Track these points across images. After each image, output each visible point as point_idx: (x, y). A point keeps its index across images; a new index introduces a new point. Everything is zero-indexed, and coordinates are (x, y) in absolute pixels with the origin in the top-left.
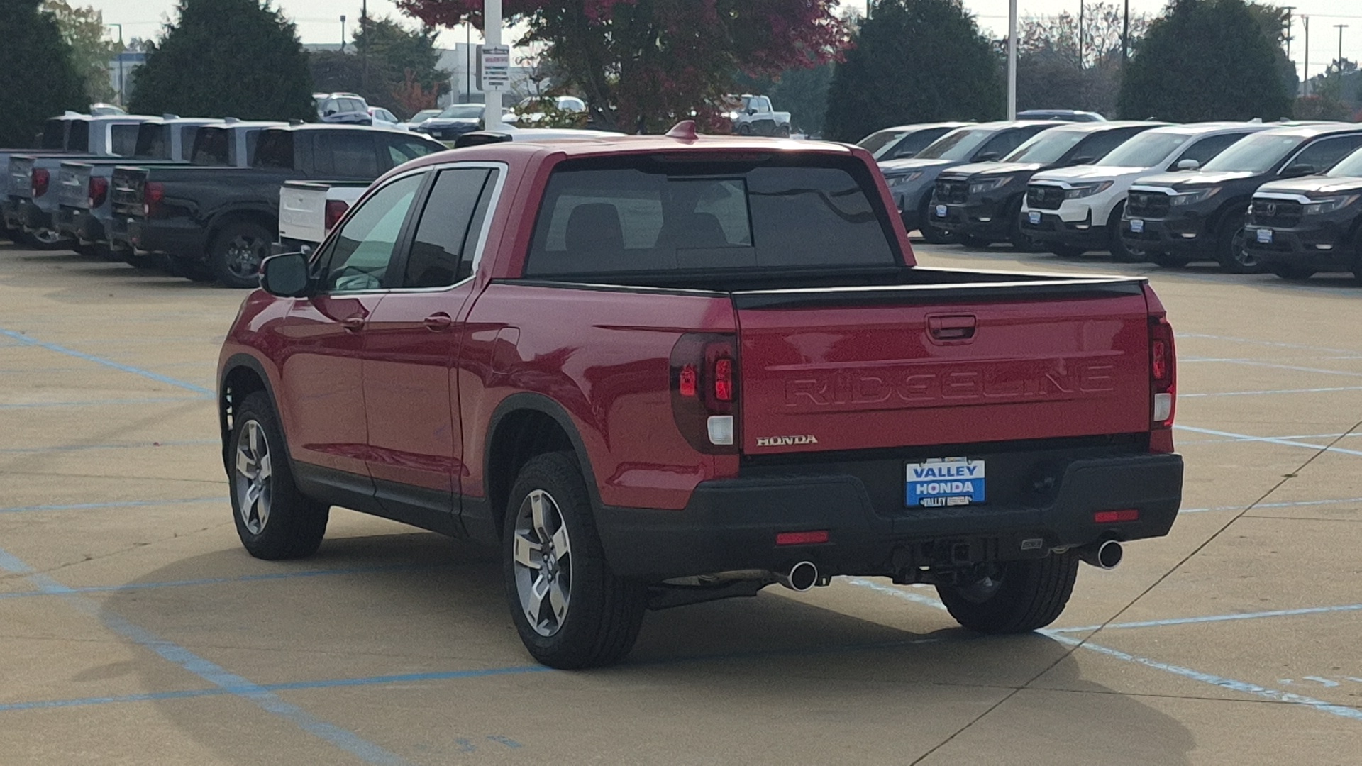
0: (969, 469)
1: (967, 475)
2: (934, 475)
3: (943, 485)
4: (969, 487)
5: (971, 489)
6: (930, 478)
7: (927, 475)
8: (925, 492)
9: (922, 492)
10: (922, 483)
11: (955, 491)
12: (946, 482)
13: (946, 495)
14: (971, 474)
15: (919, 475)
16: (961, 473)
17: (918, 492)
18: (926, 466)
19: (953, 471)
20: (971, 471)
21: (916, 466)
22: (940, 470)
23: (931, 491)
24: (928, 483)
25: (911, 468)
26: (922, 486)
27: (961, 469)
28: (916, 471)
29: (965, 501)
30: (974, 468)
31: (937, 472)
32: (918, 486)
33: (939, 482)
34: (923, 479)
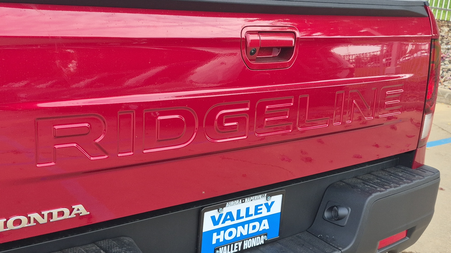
0: (266, 205)
1: (265, 212)
2: (232, 219)
3: (240, 228)
4: (265, 225)
5: (267, 227)
6: (228, 223)
7: (225, 220)
8: (221, 240)
9: (218, 240)
10: (218, 231)
11: (251, 231)
12: (243, 224)
13: (243, 238)
14: (269, 210)
15: (215, 223)
16: (259, 212)
17: (214, 242)
18: (225, 210)
19: (252, 211)
20: (268, 208)
21: (215, 213)
22: (239, 211)
23: (228, 238)
24: (225, 229)
25: (208, 216)
26: (218, 234)
27: (259, 208)
28: (213, 218)
29: (259, 241)
30: (273, 203)
31: (235, 216)
32: (215, 234)
33: (236, 226)
34: (220, 225)
